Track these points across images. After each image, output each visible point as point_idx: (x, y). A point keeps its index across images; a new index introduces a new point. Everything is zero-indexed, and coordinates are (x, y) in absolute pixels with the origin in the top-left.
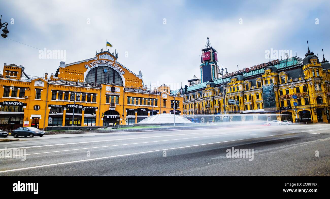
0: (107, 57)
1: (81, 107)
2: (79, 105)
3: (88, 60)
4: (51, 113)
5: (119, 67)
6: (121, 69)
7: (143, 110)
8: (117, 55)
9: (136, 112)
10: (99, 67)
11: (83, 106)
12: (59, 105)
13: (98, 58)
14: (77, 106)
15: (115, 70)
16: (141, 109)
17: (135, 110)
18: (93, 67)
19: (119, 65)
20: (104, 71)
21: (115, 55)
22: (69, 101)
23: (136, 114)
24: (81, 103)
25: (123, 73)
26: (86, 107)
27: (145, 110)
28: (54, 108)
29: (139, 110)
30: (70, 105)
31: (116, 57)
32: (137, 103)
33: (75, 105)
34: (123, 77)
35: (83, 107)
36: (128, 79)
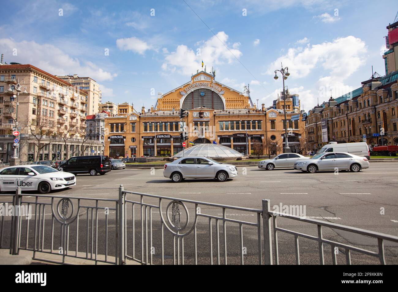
0: (202, 78)
1: (169, 136)
2: (167, 135)
3: (183, 86)
4: (144, 144)
5: (217, 87)
6: (220, 89)
7: (240, 135)
8: (214, 73)
9: (232, 139)
10: (195, 91)
11: (170, 135)
12: (150, 136)
13: (193, 81)
14: (166, 136)
15: (213, 92)
16: (238, 135)
17: (230, 136)
18: (189, 93)
19: (217, 84)
20: (201, 94)
21: (212, 74)
22: (159, 131)
23: (232, 141)
24: (168, 133)
25: (222, 93)
26: (173, 137)
27: (243, 135)
28: (147, 140)
29: (235, 135)
30: (159, 135)
31: (213, 76)
32: (232, 128)
33: (164, 135)
34: (223, 97)
35: (171, 137)
36: (229, 100)
